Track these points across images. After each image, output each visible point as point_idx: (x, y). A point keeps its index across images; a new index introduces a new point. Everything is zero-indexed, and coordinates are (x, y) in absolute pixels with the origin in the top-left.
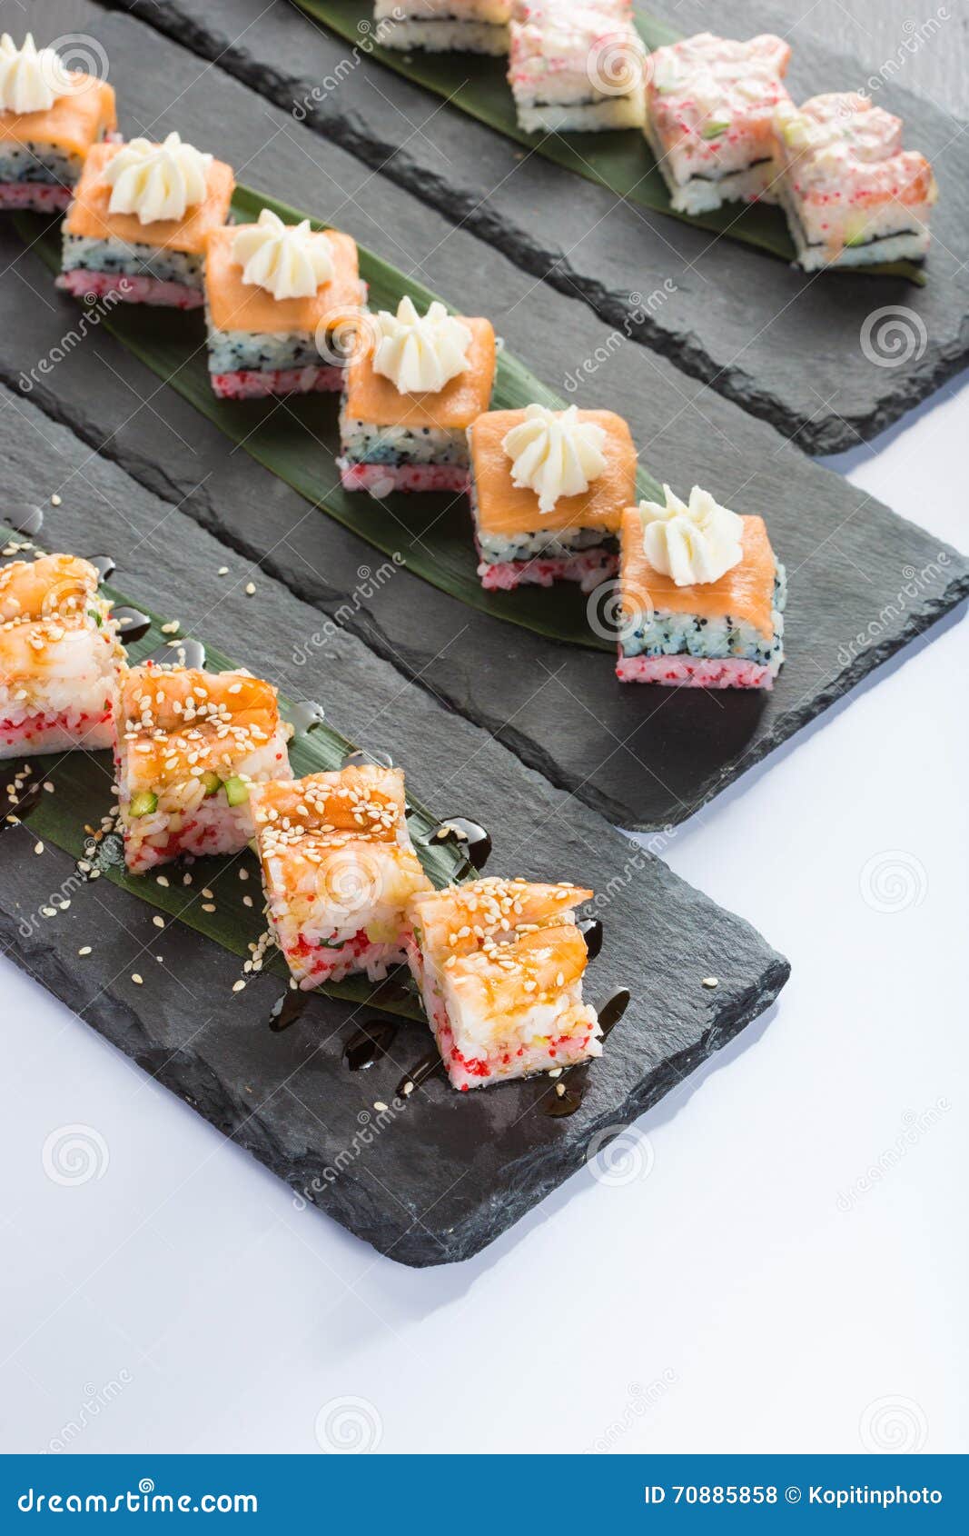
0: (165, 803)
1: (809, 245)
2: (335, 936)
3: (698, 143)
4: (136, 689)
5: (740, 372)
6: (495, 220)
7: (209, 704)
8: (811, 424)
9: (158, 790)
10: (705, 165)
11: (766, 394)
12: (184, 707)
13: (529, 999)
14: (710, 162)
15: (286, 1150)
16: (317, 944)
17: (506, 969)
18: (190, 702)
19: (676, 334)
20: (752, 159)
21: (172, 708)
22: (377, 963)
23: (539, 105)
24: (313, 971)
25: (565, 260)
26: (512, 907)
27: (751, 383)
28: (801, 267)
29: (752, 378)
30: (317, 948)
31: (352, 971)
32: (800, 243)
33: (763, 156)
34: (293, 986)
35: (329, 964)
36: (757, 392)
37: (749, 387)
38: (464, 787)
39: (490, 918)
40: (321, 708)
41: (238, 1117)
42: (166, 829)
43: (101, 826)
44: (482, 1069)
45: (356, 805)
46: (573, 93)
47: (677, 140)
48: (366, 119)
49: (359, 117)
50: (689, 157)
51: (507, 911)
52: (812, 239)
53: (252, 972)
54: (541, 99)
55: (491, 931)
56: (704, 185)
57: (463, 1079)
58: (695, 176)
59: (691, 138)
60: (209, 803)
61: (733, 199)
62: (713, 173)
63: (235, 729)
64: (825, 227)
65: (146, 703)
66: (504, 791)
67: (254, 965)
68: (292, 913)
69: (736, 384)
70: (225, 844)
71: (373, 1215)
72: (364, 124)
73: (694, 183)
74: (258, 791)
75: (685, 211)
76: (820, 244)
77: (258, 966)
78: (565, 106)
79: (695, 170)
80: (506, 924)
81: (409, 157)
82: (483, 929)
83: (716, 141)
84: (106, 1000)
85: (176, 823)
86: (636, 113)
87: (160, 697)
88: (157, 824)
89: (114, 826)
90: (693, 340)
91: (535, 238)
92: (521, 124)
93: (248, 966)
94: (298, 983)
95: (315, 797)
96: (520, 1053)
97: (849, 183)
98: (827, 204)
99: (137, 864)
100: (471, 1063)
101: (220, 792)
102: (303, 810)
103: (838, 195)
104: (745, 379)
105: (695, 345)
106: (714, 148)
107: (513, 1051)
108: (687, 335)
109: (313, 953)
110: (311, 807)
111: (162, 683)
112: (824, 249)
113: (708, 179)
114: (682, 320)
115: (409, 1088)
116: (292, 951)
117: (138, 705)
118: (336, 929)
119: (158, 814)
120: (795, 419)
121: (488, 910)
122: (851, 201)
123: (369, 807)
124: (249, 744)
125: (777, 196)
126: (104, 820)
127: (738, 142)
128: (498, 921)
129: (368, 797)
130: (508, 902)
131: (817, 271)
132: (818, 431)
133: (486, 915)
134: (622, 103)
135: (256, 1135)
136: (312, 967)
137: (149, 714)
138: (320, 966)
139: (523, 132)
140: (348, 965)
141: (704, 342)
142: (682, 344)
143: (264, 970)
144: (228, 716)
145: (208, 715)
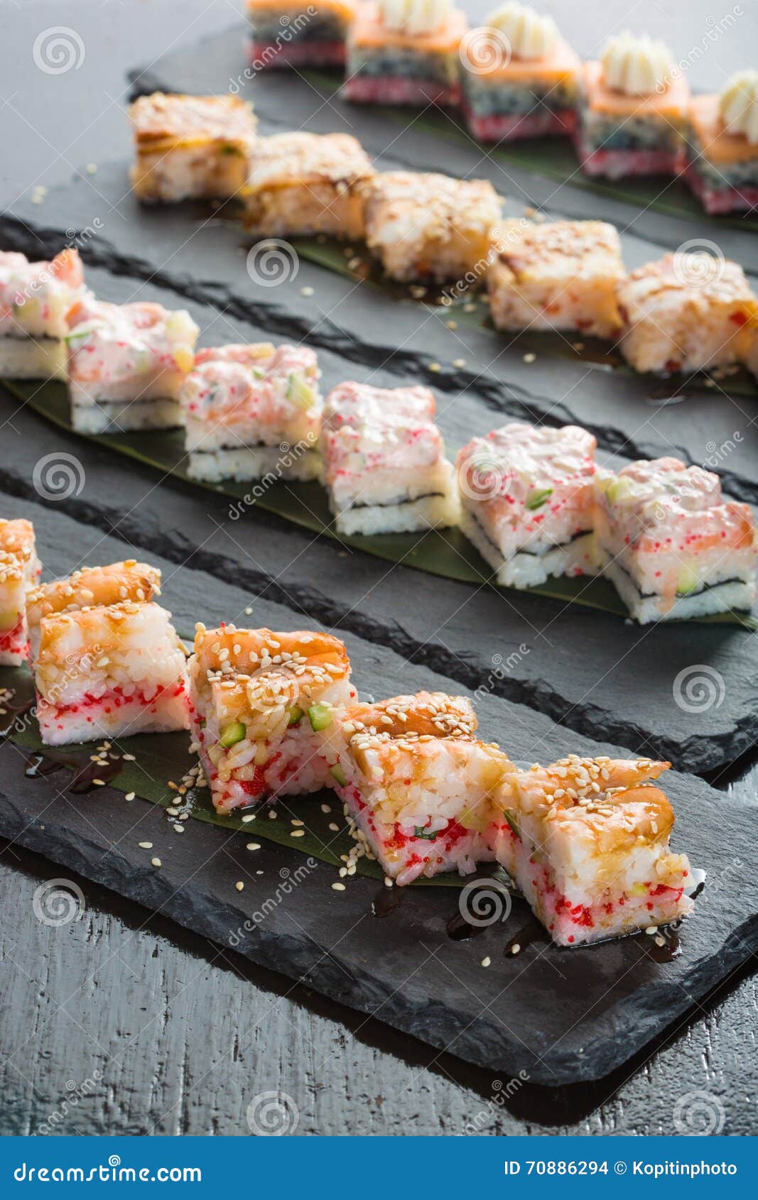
0: (252, 731)
1: (643, 596)
2: (428, 825)
3: (523, 514)
4: (215, 643)
5: (595, 708)
6: (327, 605)
7: (283, 653)
8: (675, 745)
9: (246, 721)
10: (529, 539)
11: (625, 723)
12: (260, 657)
13: (628, 840)
14: (534, 535)
15: (409, 1001)
16: (412, 834)
17: (605, 816)
18: (265, 652)
19: (525, 682)
20: (574, 531)
21: (249, 660)
22: (467, 857)
23: (357, 506)
24: (409, 864)
25: (402, 630)
26: (600, 773)
27: (608, 716)
28: (636, 621)
29: (608, 711)
30: (412, 839)
31: (442, 868)
32: (634, 597)
33: (584, 528)
34: (389, 883)
35: (423, 857)
36: (616, 723)
37: (607, 719)
38: (516, 741)
39: (582, 782)
40: (370, 696)
41: (356, 983)
42: (252, 762)
43: (183, 783)
44: (586, 918)
45: (435, 716)
46: (392, 491)
47: (503, 513)
48: (186, 535)
49: (180, 535)
50: (515, 529)
51: (596, 777)
52: (646, 589)
53: (347, 876)
54: (358, 499)
55: (585, 791)
56: (528, 558)
57: (569, 932)
58: (520, 551)
59: (516, 508)
60: (293, 733)
61: (557, 575)
62: (538, 547)
63: (310, 668)
64: (658, 574)
65: (224, 655)
66: (553, 742)
67: (351, 869)
68: (390, 799)
69: (593, 718)
70: (306, 779)
71: (503, 1044)
72: (186, 540)
73: (520, 556)
74: (341, 712)
75: (513, 585)
76: (654, 594)
77: (352, 871)
78: (381, 505)
79: (522, 544)
80: (596, 787)
81: (233, 562)
82: (576, 791)
83: (540, 511)
84: (210, 906)
85: (262, 754)
86: (452, 510)
87: (237, 649)
88: (244, 756)
89: (195, 782)
90: (543, 686)
91: (370, 615)
92: (340, 528)
93: (343, 872)
94: (394, 880)
95: (397, 710)
96: (621, 902)
97: (679, 529)
98: (659, 549)
99: (225, 802)
100: (578, 909)
101: (303, 720)
102: (388, 720)
103: (669, 541)
104: (600, 713)
105: (545, 689)
106: (538, 519)
107: (615, 898)
108: (535, 682)
109: (408, 844)
110: (395, 718)
111: (237, 638)
112: (658, 599)
113: (534, 554)
114: (529, 670)
115: (516, 949)
116: (388, 844)
117: (217, 656)
118: (430, 817)
119: (246, 743)
120: (659, 742)
121: (578, 775)
122: (682, 548)
123: (447, 716)
124: (327, 677)
125: (600, 568)
126: (185, 778)
127: (559, 510)
128: (589, 784)
129: (444, 709)
130: (596, 769)
131: (651, 624)
132: (684, 750)
133: (577, 779)
134: (438, 499)
135: (376, 995)
136: (406, 860)
137: (228, 663)
138: (414, 859)
139: (343, 535)
140: (440, 860)
141: (555, 687)
142: (534, 690)
143: (357, 875)
144: (304, 659)
145: (283, 661)
